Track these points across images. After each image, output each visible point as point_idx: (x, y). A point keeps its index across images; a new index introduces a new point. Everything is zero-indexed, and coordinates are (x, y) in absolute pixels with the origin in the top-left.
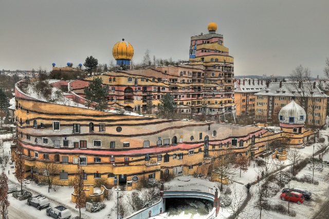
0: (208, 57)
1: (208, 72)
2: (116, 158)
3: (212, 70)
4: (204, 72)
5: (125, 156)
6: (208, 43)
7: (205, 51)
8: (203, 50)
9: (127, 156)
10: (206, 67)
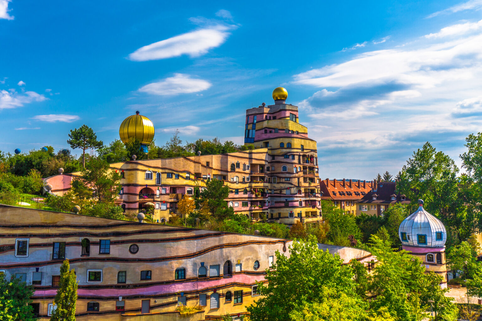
0: (275, 140)
1: (276, 165)
2: (128, 302)
3: (282, 160)
4: (269, 165)
5: (142, 296)
6: (274, 118)
7: (271, 132)
8: (267, 130)
9: (147, 297)
10: (273, 156)
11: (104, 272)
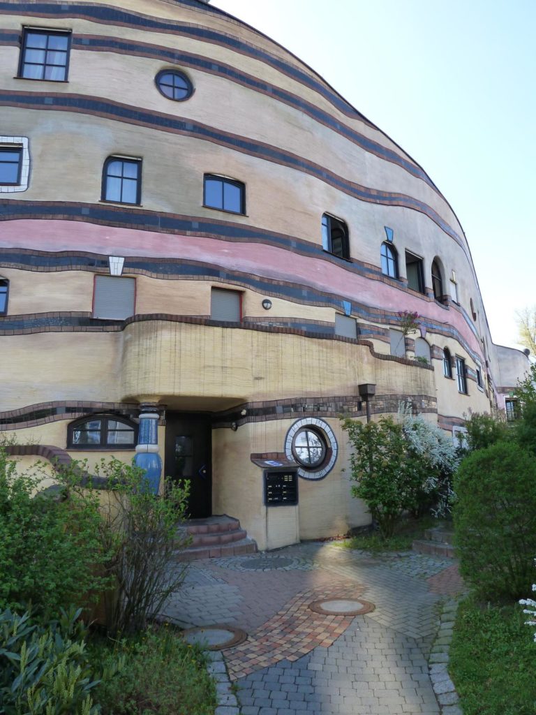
2: (149, 283)
11: (37, 149)
